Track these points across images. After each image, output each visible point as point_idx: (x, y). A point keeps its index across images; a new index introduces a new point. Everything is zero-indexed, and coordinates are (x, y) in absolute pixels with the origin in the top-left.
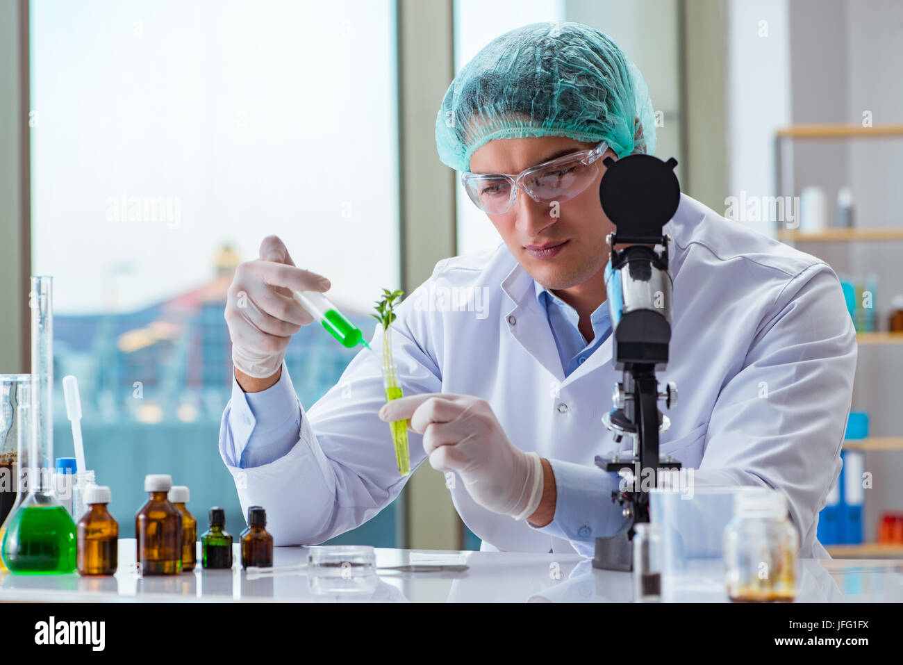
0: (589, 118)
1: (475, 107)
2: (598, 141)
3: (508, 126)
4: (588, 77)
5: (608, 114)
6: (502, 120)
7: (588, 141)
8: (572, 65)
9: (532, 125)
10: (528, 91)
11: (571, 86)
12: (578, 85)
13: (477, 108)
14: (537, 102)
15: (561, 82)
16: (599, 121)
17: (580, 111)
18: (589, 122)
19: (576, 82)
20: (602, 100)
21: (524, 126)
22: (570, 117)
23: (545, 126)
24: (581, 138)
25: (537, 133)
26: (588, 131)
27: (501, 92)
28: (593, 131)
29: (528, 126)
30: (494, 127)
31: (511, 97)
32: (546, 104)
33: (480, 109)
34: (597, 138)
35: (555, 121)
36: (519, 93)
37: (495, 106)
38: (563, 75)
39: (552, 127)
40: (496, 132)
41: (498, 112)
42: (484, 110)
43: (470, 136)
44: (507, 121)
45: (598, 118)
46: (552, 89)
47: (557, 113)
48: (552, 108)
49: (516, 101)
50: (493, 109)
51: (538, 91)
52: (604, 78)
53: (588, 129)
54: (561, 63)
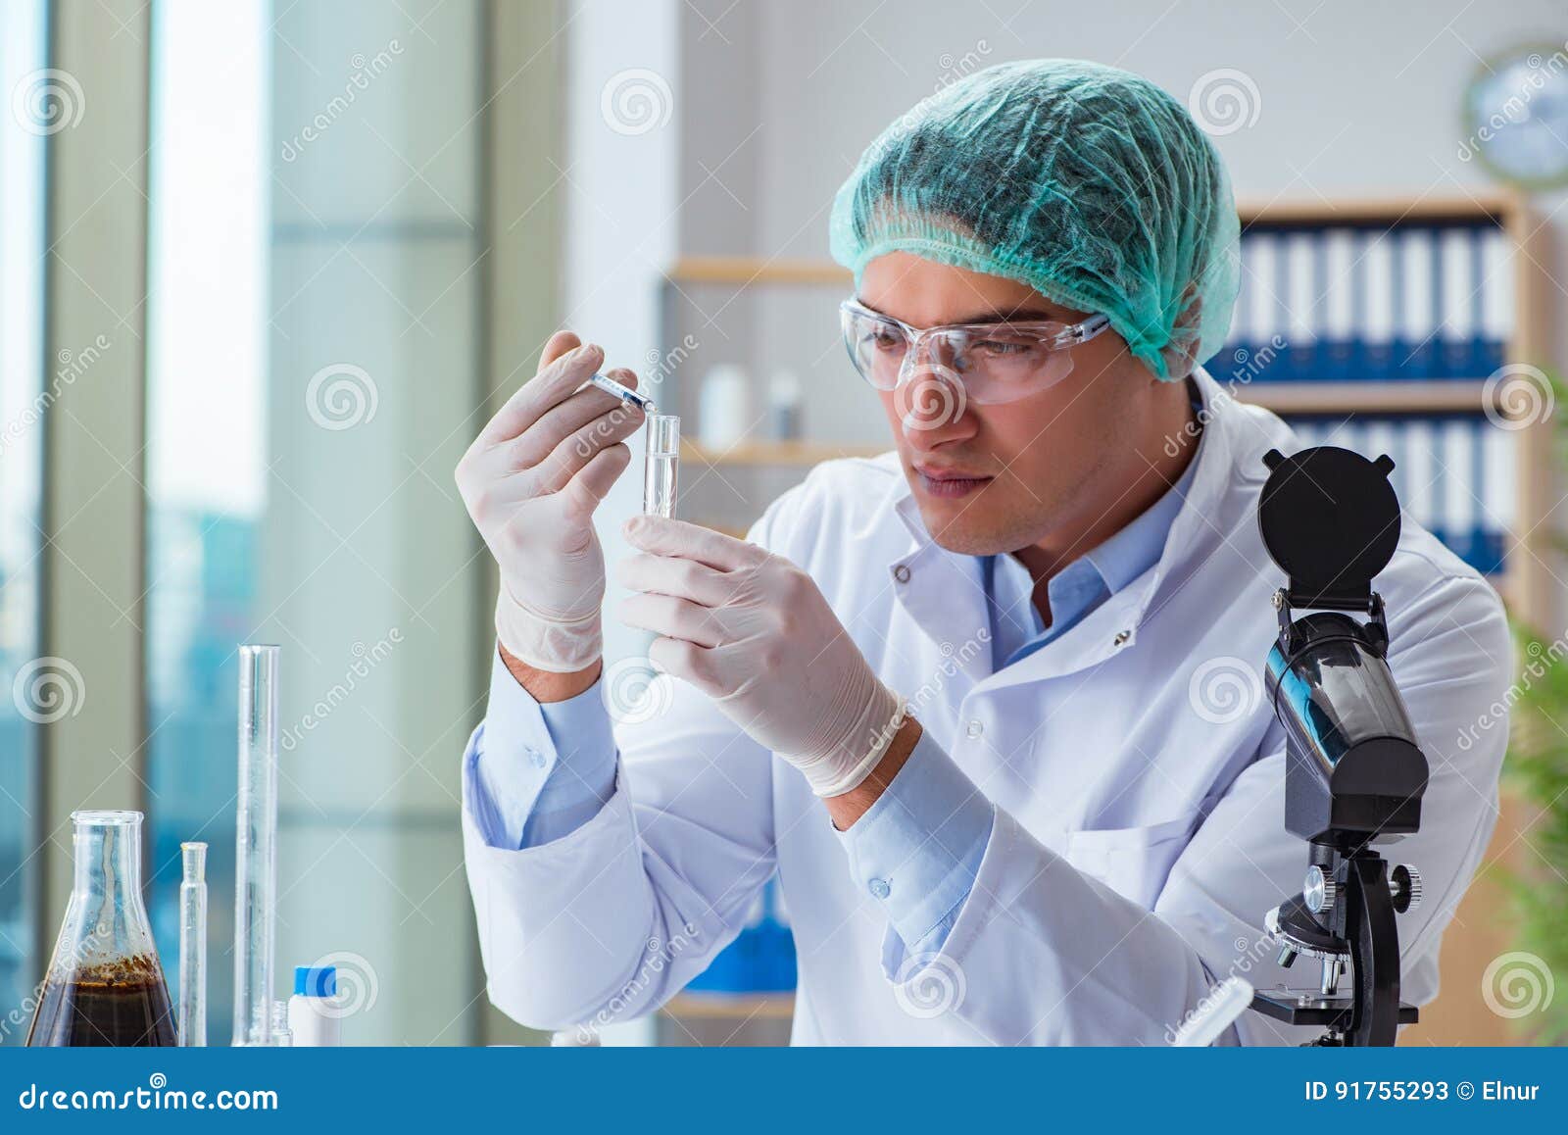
0: (1081, 264)
1: (889, 182)
2: (1092, 311)
3: (931, 236)
4: (1104, 190)
5: (1125, 268)
6: (925, 220)
7: (1070, 306)
8: (1085, 161)
9: (974, 248)
10: (984, 184)
11: (1065, 198)
12: (1078, 200)
13: (892, 185)
14: (992, 207)
15: (1050, 186)
16: (1100, 275)
17: (1069, 247)
18: (1082, 272)
19: (1077, 194)
20: (1117, 241)
21: (959, 245)
22: (1046, 252)
23: (997, 254)
24: (1059, 296)
25: (978, 264)
26: (1078, 289)
27: (937, 171)
28: (1088, 291)
29: (965, 246)
30: (909, 229)
31: (949, 186)
32: (1009, 217)
33: (895, 189)
34: (1092, 305)
35: (1017, 252)
36: (967, 182)
37: (917, 192)
38: (1060, 173)
39: (1008, 261)
40: (909, 239)
41: (920, 204)
42: (899, 194)
43: (870, 232)
44: (931, 226)
45: (1099, 270)
46: (1029, 193)
47: (1022, 238)
48: (1016, 228)
49: (957, 195)
50: (914, 196)
51: (1001, 188)
52: (1137, 204)
53: (1076, 285)
54: (1066, 150)
